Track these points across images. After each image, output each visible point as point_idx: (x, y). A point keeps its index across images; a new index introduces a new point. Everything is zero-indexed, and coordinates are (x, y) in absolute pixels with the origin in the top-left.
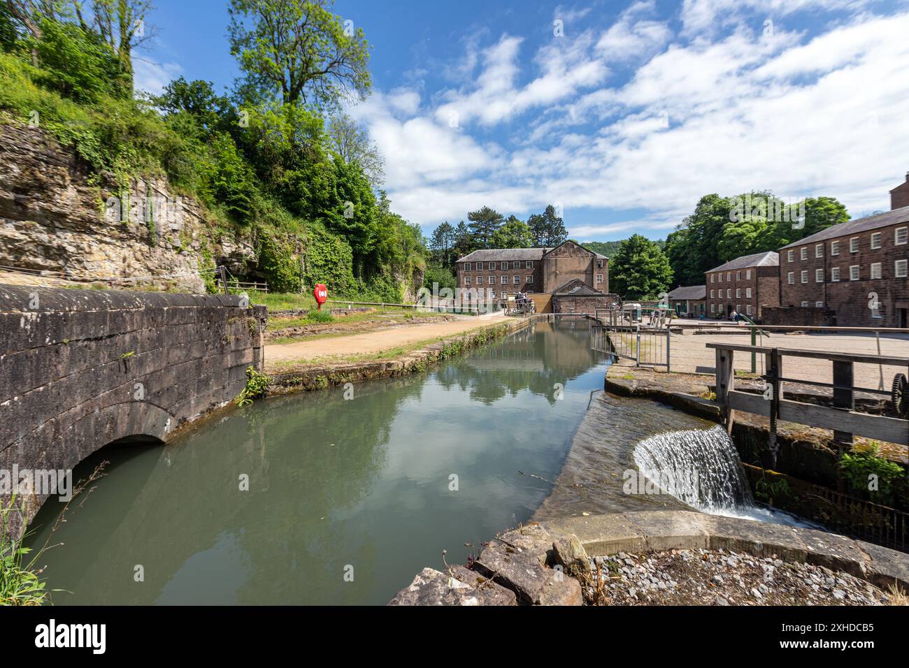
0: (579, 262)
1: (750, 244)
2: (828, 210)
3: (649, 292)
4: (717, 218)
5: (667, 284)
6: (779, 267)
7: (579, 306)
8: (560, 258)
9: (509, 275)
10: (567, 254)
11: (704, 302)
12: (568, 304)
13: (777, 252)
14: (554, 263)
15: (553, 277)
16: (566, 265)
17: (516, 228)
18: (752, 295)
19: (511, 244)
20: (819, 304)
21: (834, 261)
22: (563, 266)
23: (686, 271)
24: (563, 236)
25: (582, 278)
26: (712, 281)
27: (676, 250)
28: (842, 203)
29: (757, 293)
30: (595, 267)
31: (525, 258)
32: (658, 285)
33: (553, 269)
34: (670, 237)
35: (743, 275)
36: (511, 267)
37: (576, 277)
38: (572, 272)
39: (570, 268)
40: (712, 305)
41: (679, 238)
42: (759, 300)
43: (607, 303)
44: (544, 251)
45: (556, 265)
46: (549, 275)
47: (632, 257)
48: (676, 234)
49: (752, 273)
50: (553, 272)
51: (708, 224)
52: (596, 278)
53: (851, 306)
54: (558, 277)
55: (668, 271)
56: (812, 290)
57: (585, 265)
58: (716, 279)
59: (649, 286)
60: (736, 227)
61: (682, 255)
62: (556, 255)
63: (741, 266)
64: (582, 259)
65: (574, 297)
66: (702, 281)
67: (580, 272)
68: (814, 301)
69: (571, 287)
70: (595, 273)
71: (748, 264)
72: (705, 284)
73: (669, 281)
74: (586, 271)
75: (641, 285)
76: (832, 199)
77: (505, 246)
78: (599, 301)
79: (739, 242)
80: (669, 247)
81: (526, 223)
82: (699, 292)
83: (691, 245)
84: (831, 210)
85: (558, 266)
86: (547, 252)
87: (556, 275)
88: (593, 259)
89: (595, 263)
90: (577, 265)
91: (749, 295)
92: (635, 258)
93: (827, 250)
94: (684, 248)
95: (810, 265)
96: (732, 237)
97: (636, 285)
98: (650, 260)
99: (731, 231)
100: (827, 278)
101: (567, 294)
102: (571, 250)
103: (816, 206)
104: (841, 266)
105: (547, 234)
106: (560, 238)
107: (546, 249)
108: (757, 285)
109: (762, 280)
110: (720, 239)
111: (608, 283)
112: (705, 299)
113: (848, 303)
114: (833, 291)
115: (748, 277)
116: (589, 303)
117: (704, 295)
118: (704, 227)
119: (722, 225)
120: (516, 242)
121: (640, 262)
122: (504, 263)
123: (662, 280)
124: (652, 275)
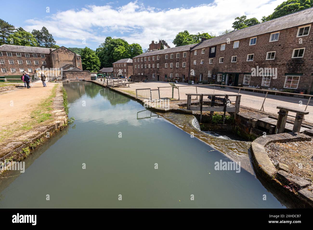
0: (69, 57)
1: (122, 55)
2: (138, 47)
3: (93, 69)
4: (112, 45)
5: (99, 67)
6: (133, 63)
7: (74, 76)
8: (59, 54)
9: (31, 60)
10: (63, 52)
11: (113, 73)
12: (70, 75)
13: (132, 59)
14: (57, 56)
15: (57, 62)
16: (63, 58)
17: (25, 35)
18: (126, 71)
19: (24, 43)
20: (142, 74)
21: (145, 63)
22: (62, 58)
23: (104, 62)
24: (54, 43)
25: (72, 63)
26: (115, 66)
27: (100, 55)
28: (141, 46)
29: (127, 71)
30: (76, 59)
31: (40, 52)
32: (96, 67)
33: (57, 59)
34: (97, 49)
35: (123, 65)
36: (31, 56)
37: (69, 63)
38: (66, 61)
39: (65, 59)
40: (115, 74)
41: (100, 50)
42: (128, 72)
43: (86, 74)
44: (50, 50)
45: (58, 57)
46: (55, 61)
47: (86, 56)
48: (99, 49)
49: (126, 64)
50: (57, 60)
51: (109, 47)
52: (77, 64)
53: (149, 74)
54: (60, 62)
55: (99, 63)
56: (141, 70)
57: (72, 58)
58: (116, 66)
59: (93, 67)
60: (118, 49)
61: (102, 57)
62: (57, 52)
63: (122, 62)
64: (70, 55)
65: (71, 72)
66: (111, 66)
67: (70, 61)
68: (141, 73)
69: (69, 67)
70: (77, 62)
71: (125, 62)
72: (112, 67)
73: (100, 66)
74: (73, 61)
75: (90, 67)
76: (139, 45)
77: (20, 44)
78: (83, 73)
79: (119, 54)
80: (97, 53)
81: (31, 33)
82: (111, 70)
83: (105, 53)
84: (139, 48)
85: (59, 58)
86: (52, 50)
87: (59, 61)
88: (75, 56)
89: (76, 58)
90: (68, 58)
91: (125, 71)
92: (87, 56)
93: (144, 59)
94: (102, 54)
95: (140, 63)
96: (117, 52)
97: (89, 67)
98: (93, 58)
99: (117, 50)
100: (144, 67)
101: (67, 70)
102: (65, 51)
103: (136, 46)
104: (147, 64)
105: (44, 41)
106: (52, 44)
107: (51, 49)
108: (127, 68)
109: (129, 67)
110: (113, 52)
111: (82, 66)
112: (113, 72)
113: (148, 74)
114: (145, 71)
115: (125, 66)
116: (78, 74)
117: (112, 71)
118: (108, 48)
119: (113, 48)
120: (27, 42)
121: (89, 58)
122: (27, 54)
123: (97, 65)
124: (94, 63)
